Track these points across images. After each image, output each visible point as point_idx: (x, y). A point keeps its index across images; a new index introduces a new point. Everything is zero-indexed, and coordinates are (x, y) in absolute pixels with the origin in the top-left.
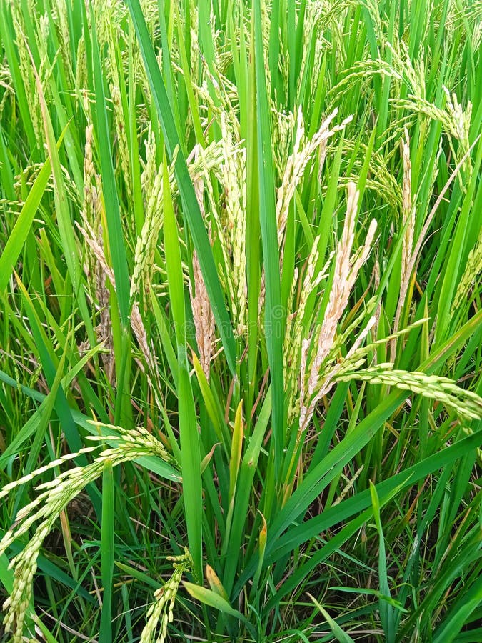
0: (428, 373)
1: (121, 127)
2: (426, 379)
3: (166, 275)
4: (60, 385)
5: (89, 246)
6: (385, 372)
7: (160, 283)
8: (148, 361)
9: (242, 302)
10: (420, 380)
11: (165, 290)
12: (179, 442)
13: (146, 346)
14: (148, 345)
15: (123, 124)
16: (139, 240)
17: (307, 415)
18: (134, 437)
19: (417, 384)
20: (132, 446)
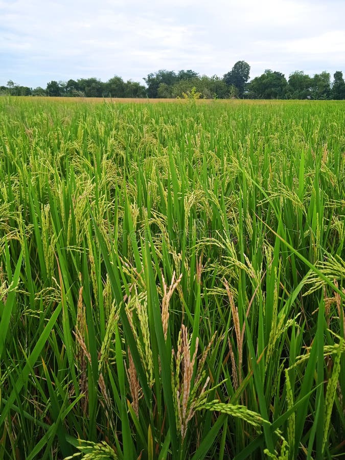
0: (234, 404)
1: (94, 273)
2: (233, 407)
3: (115, 353)
4: (61, 420)
5: (78, 342)
6: (216, 405)
7: (112, 357)
8: (106, 402)
9: (151, 372)
10: (230, 408)
11: (115, 361)
12: (123, 453)
13: (106, 394)
14: (107, 393)
15: (95, 272)
16: (103, 343)
17: (184, 429)
18: (100, 447)
19: (229, 410)
20: (99, 452)
